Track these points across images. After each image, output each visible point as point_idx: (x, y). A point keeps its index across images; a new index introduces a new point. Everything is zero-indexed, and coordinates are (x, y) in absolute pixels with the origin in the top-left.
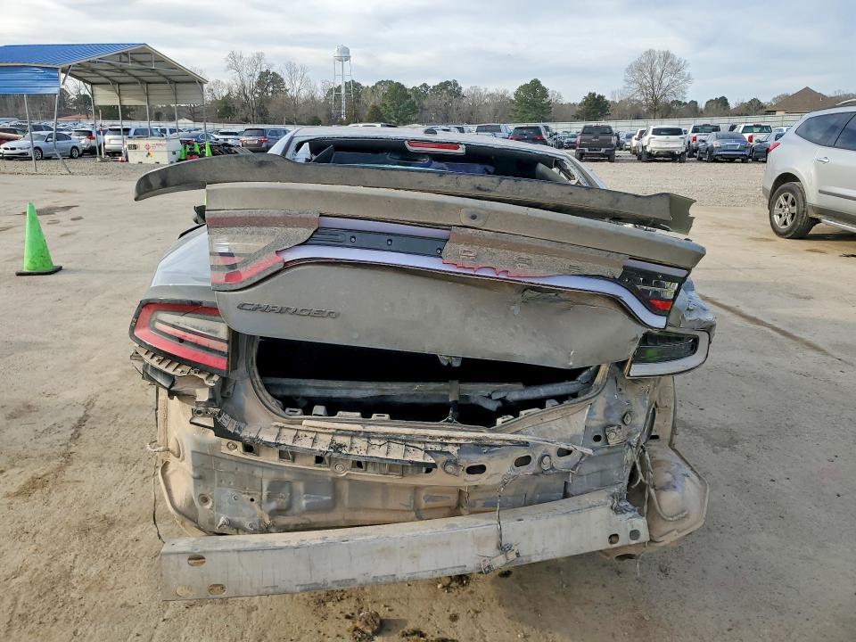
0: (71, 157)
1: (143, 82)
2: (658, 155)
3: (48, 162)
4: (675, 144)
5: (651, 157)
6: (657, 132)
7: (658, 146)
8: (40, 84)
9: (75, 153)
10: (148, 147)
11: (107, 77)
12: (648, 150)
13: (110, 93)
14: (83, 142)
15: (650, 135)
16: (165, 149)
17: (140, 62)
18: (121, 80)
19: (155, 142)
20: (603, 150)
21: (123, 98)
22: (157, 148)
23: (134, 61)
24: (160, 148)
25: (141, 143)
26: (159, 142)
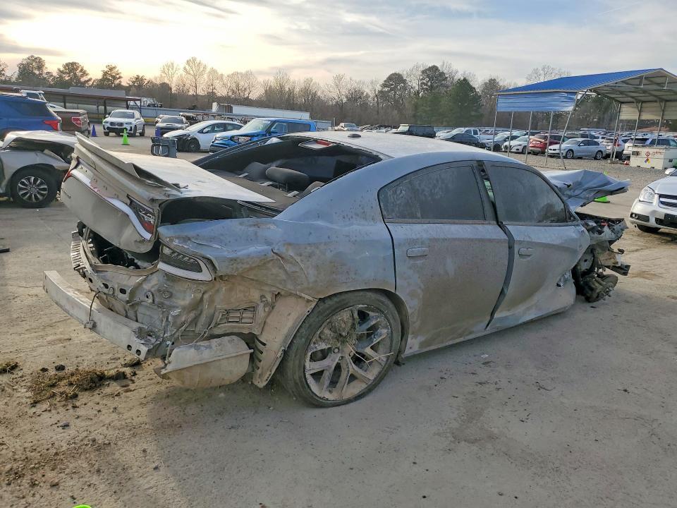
0: (595, 158)
1: (662, 100)
3: (580, 160)
8: (563, 104)
9: (599, 156)
10: (648, 154)
11: (633, 97)
13: (633, 110)
14: (609, 148)
16: (662, 156)
17: (658, 84)
18: (643, 99)
19: (655, 150)
21: (642, 113)
22: (656, 156)
23: (653, 83)
24: (659, 156)
25: (643, 151)
26: (658, 150)
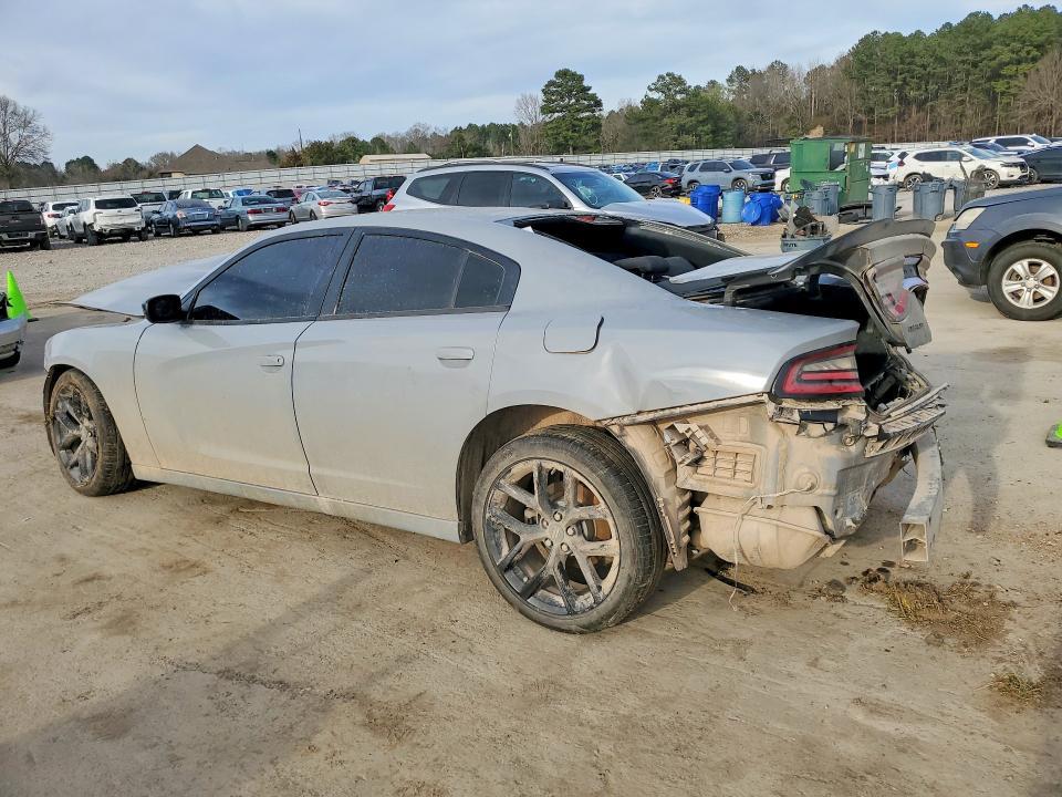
2: (112, 233)
4: (131, 218)
5: (101, 238)
6: (101, 205)
7: (110, 223)
12: (97, 228)
15: (93, 209)
20: (31, 235)
